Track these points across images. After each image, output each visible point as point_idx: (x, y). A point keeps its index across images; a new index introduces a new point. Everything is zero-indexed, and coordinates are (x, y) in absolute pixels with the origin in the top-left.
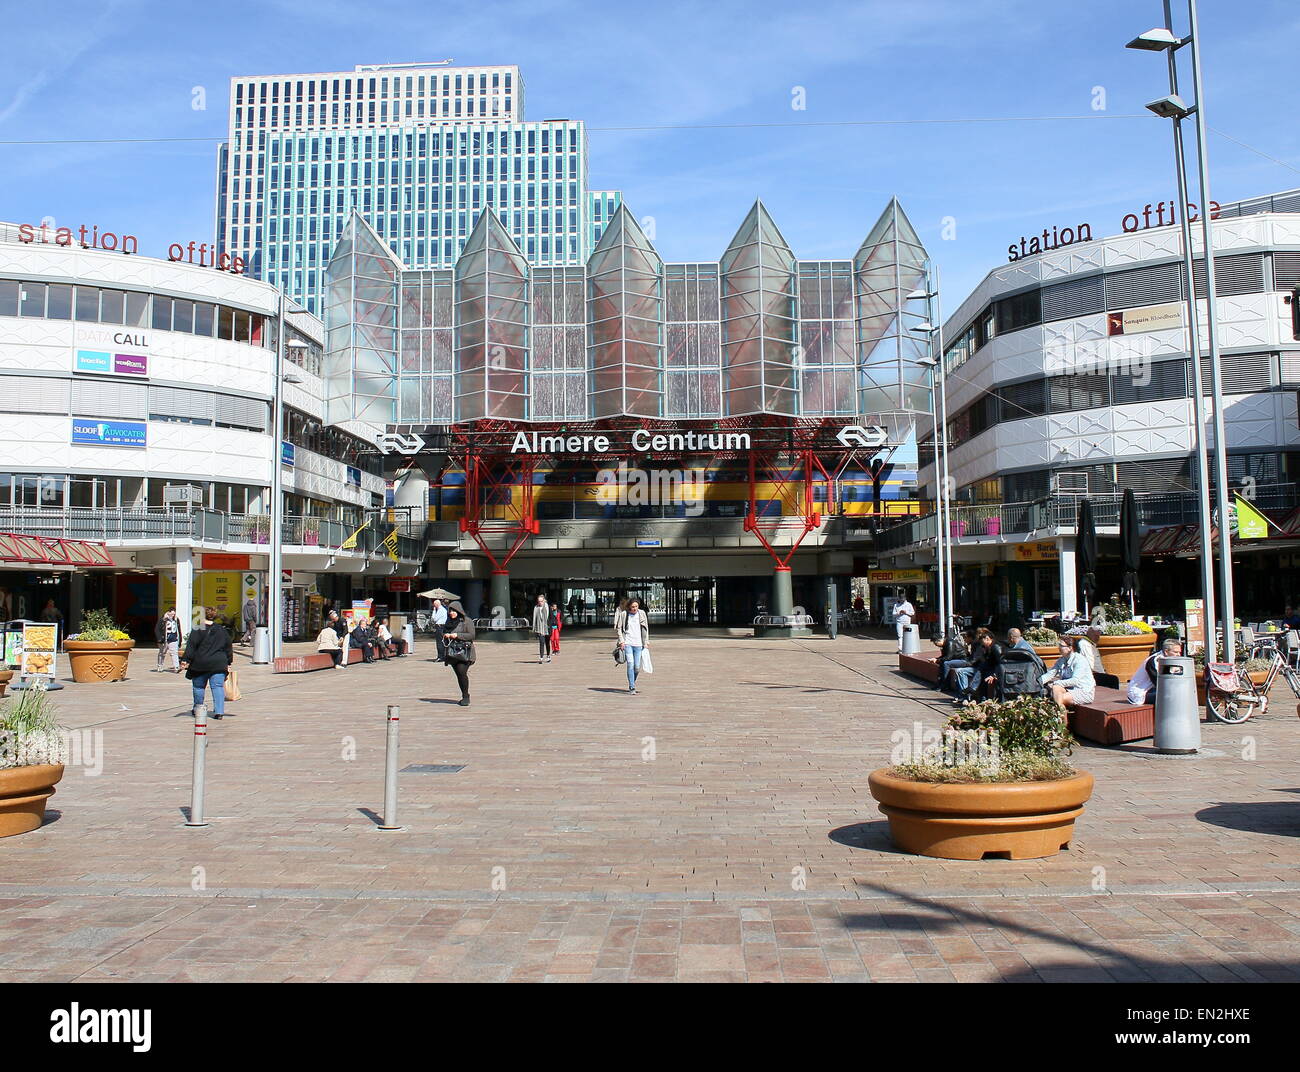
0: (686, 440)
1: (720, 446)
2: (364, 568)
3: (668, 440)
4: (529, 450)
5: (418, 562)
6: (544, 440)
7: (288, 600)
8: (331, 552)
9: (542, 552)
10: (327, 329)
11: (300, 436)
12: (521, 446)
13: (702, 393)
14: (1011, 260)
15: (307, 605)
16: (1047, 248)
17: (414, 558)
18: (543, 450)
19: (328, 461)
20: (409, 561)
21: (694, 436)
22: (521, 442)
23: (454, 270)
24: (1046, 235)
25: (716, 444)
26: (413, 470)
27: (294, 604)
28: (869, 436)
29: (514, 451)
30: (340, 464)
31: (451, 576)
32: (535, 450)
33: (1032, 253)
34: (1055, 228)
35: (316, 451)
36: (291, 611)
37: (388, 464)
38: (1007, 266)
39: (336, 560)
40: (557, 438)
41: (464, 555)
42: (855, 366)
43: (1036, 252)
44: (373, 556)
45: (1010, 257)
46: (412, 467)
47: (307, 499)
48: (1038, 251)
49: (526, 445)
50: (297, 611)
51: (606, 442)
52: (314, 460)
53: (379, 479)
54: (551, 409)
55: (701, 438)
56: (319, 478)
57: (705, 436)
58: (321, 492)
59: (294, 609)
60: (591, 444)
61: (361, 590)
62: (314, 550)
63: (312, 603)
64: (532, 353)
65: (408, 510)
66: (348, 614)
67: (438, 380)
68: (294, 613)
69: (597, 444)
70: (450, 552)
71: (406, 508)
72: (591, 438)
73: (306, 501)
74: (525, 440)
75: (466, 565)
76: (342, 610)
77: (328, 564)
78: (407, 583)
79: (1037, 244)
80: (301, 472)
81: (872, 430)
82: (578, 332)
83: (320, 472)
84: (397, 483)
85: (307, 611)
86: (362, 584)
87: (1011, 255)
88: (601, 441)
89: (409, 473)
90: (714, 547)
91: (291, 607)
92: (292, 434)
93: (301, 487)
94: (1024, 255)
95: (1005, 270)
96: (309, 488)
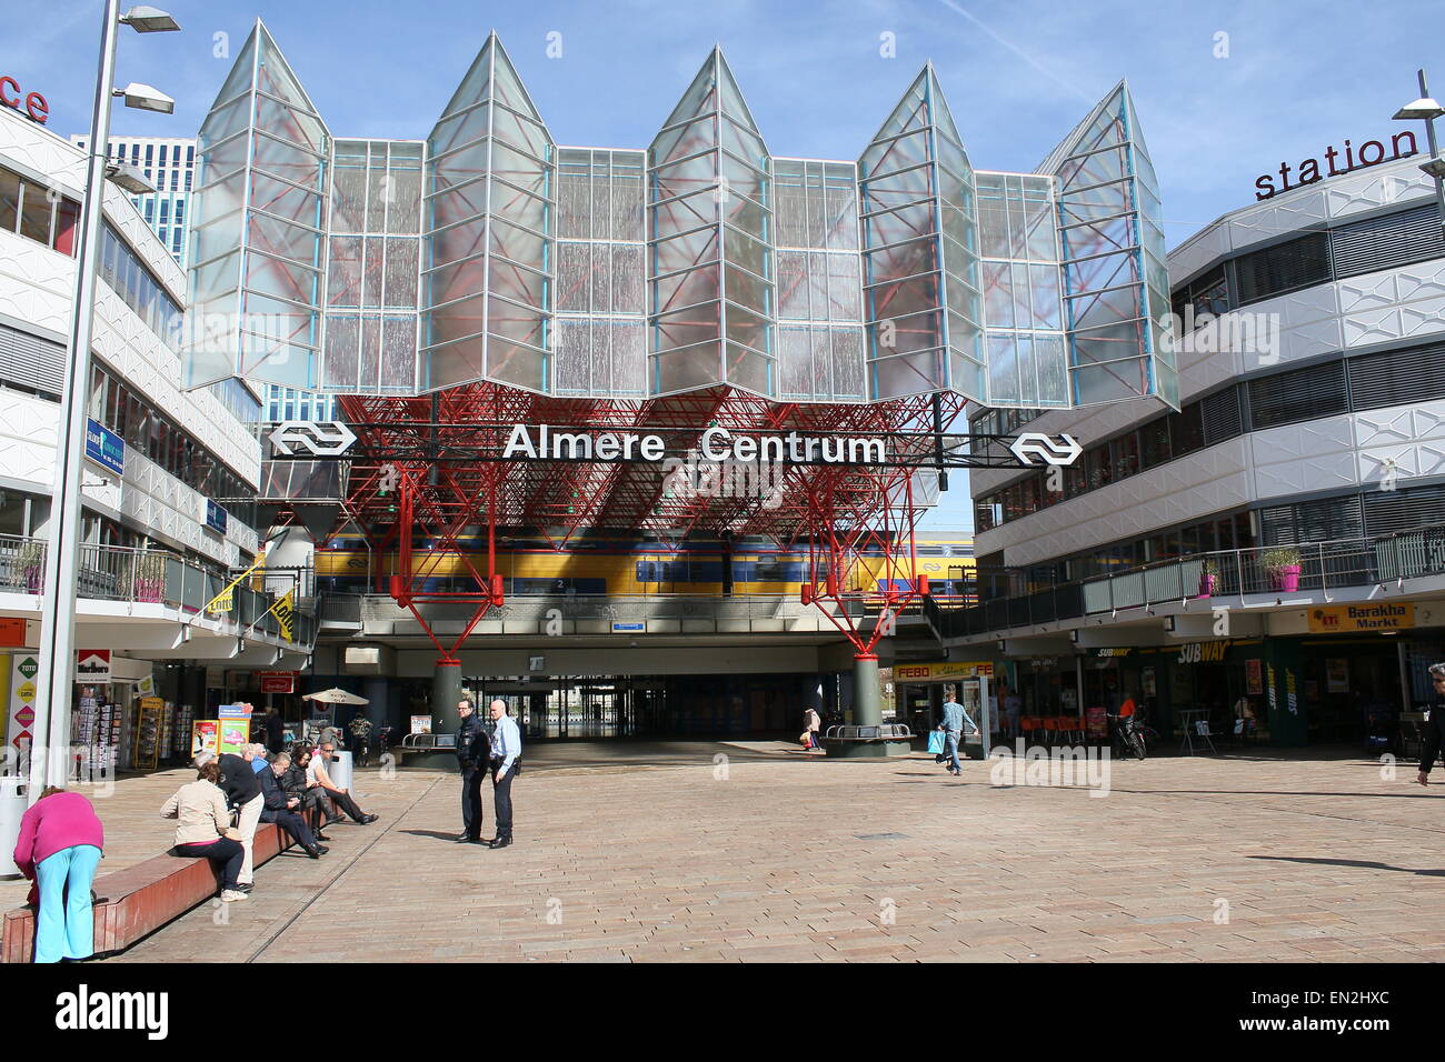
0: (787, 446)
1: (840, 457)
2: (235, 651)
3: (759, 446)
4: (532, 455)
5: (307, 649)
6: (558, 438)
7: (101, 704)
8: (185, 617)
9: (480, 639)
10: (194, 265)
11: (135, 433)
12: (520, 448)
13: (835, 361)
14: (1260, 197)
15: (136, 712)
16: (1333, 173)
17: (304, 643)
18: (557, 455)
19: (179, 485)
20: (297, 647)
21: (800, 440)
22: (520, 441)
23: (425, 143)
24: (1331, 154)
25: (833, 452)
26: (292, 528)
27: (113, 711)
28: (1057, 449)
29: (507, 454)
30: (198, 495)
31: (349, 672)
32: (544, 455)
33: (1304, 183)
34: (1348, 143)
35: (161, 464)
36: (106, 725)
37: (264, 516)
38: (1255, 206)
39: (192, 633)
40: (580, 437)
41: (369, 642)
42: (1063, 333)
43: (1311, 182)
44: (251, 633)
45: (1258, 194)
46: (290, 524)
47: (142, 537)
48: (1317, 178)
49: (528, 447)
50: (117, 723)
51: (661, 445)
52: (156, 477)
53: (250, 530)
54: (587, 377)
55: (810, 443)
56: (164, 508)
57: (816, 441)
58: (167, 530)
59: (112, 720)
60: (636, 447)
61: (218, 690)
62: (153, 611)
63: (145, 710)
64: (554, 284)
65: (296, 572)
66: (205, 728)
67: (391, 324)
68: (112, 727)
69: (645, 447)
70: (348, 638)
71: (293, 568)
72: (636, 438)
73: (141, 541)
74: (526, 438)
75: (371, 655)
76: (195, 722)
77: (179, 641)
78: (290, 680)
79: (1315, 168)
80: (135, 491)
81: (1061, 441)
82: (632, 254)
83: (166, 497)
84: (270, 545)
85: (135, 724)
86: (222, 680)
87: (1259, 190)
88: (653, 442)
89: (287, 531)
90: (716, 633)
91: (107, 717)
92: (122, 426)
93: (133, 515)
94: (1287, 188)
95: (1250, 213)
96: (145, 520)
